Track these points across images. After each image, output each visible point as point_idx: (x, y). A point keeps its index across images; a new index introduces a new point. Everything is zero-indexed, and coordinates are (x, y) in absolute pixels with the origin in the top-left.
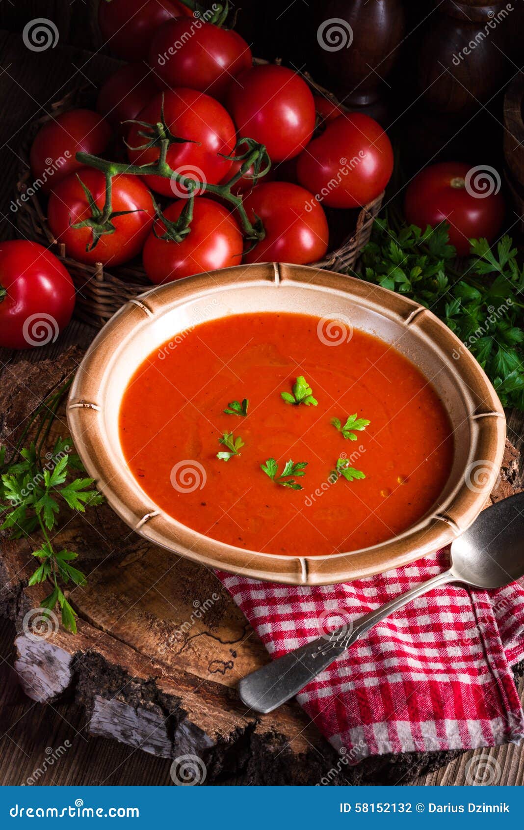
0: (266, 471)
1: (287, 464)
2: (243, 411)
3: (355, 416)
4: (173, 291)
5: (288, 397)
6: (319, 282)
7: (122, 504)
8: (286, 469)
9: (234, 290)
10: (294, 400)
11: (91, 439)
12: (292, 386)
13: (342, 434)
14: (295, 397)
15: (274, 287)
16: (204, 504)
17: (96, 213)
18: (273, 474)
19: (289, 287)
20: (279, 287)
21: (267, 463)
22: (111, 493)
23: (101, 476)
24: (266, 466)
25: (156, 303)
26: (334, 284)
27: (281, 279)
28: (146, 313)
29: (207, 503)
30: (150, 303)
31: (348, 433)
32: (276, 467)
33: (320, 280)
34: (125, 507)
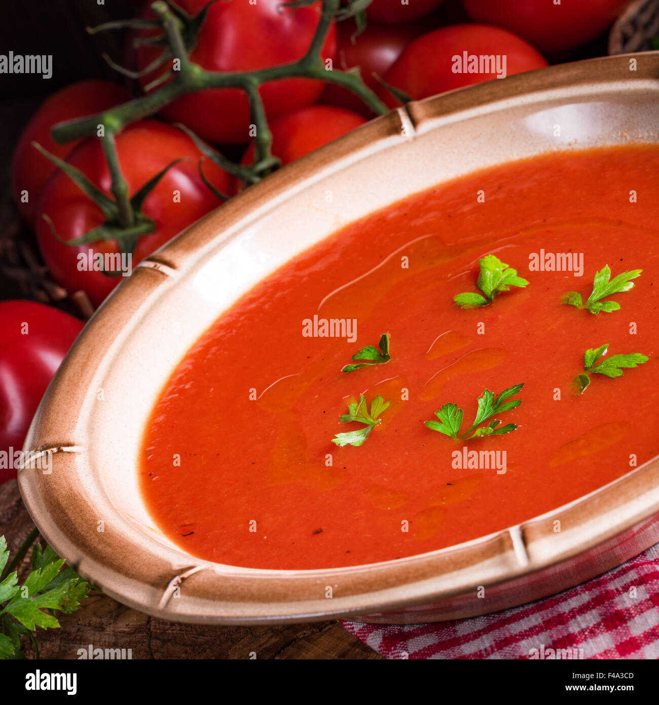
0: (439, 428)
1: (481, 402)
2: (383, 356)
3: (607, 269)
4: (209, 222)
5: (468, 298)
6: (488, 97)
7: (127, 580)
8: (480, 411)
9: (331, 177)
10: (482, 299)
11: (60, 500)
12: (475, 278)
13: (587, 312)
14: (483, 293)
15: (407, 142)
16: (318, 532)
17: (109, 210)
18: (456, 430)
19: (434, 131)
20: (415, 139)
21: (439, 415)
22: (105, 570)
23: (84, 551)
24: (440, 421)
25: (179, 253)
26: (517, 87)
27: (414, 123)
28: (163, 273)
29: (324, 528)
30: (168, 256)
31: (600, 304)
32: (458, 415)
33: (491, 93)
34: (134, 582)
